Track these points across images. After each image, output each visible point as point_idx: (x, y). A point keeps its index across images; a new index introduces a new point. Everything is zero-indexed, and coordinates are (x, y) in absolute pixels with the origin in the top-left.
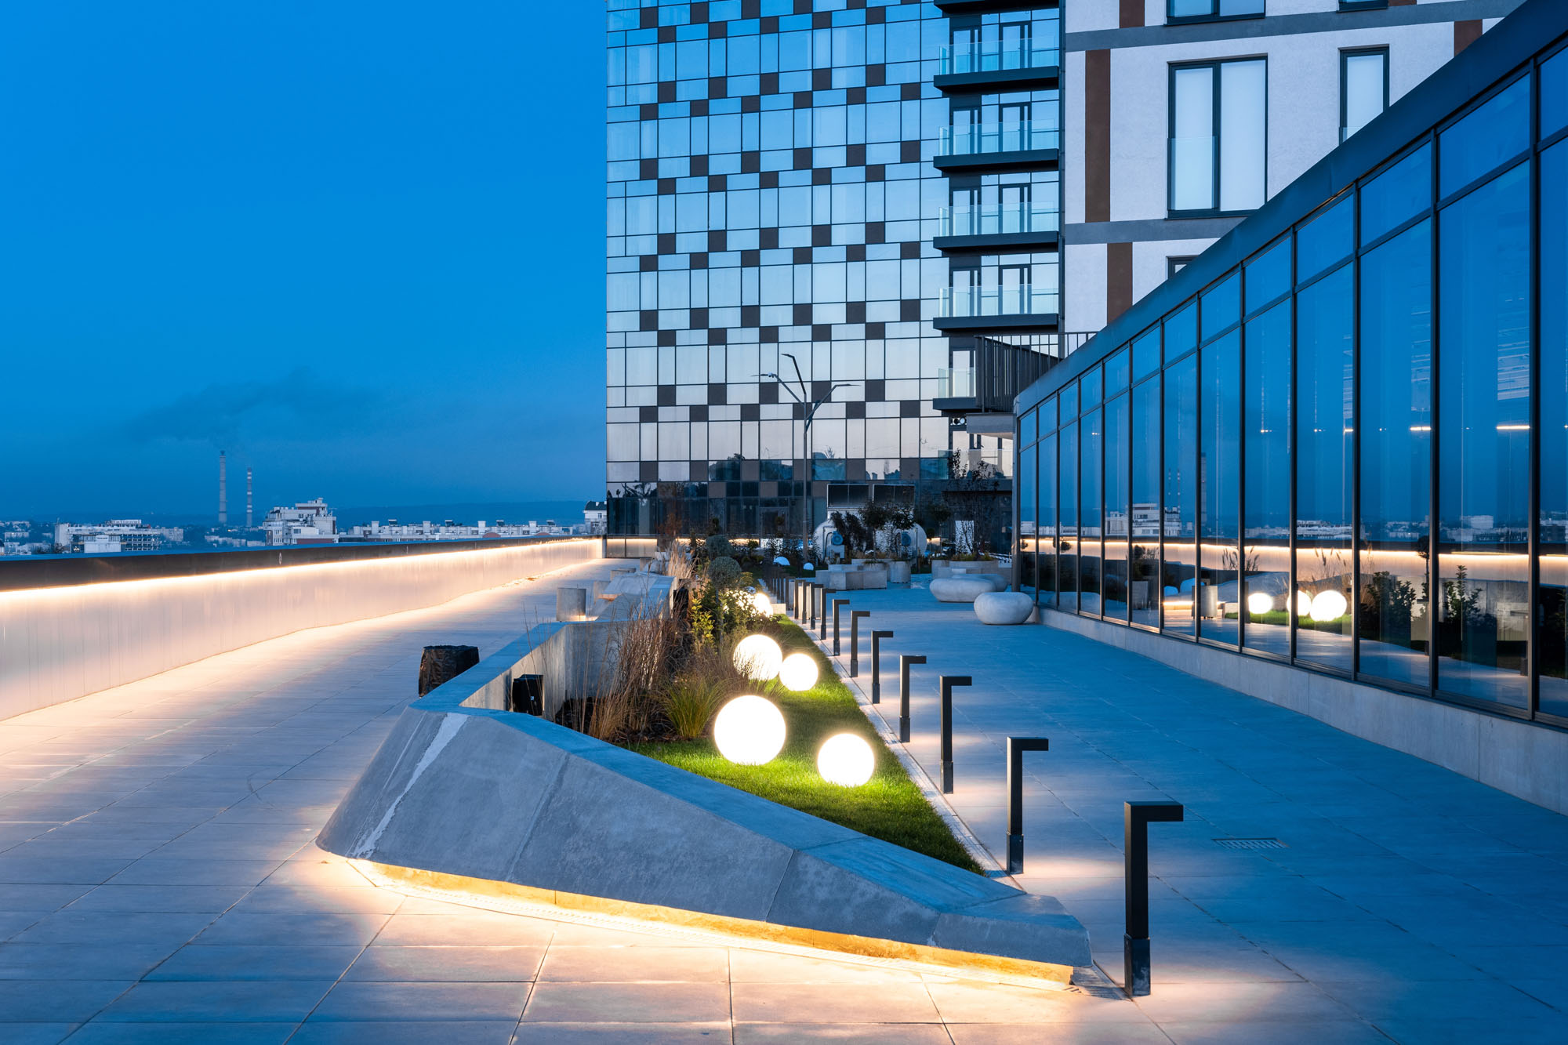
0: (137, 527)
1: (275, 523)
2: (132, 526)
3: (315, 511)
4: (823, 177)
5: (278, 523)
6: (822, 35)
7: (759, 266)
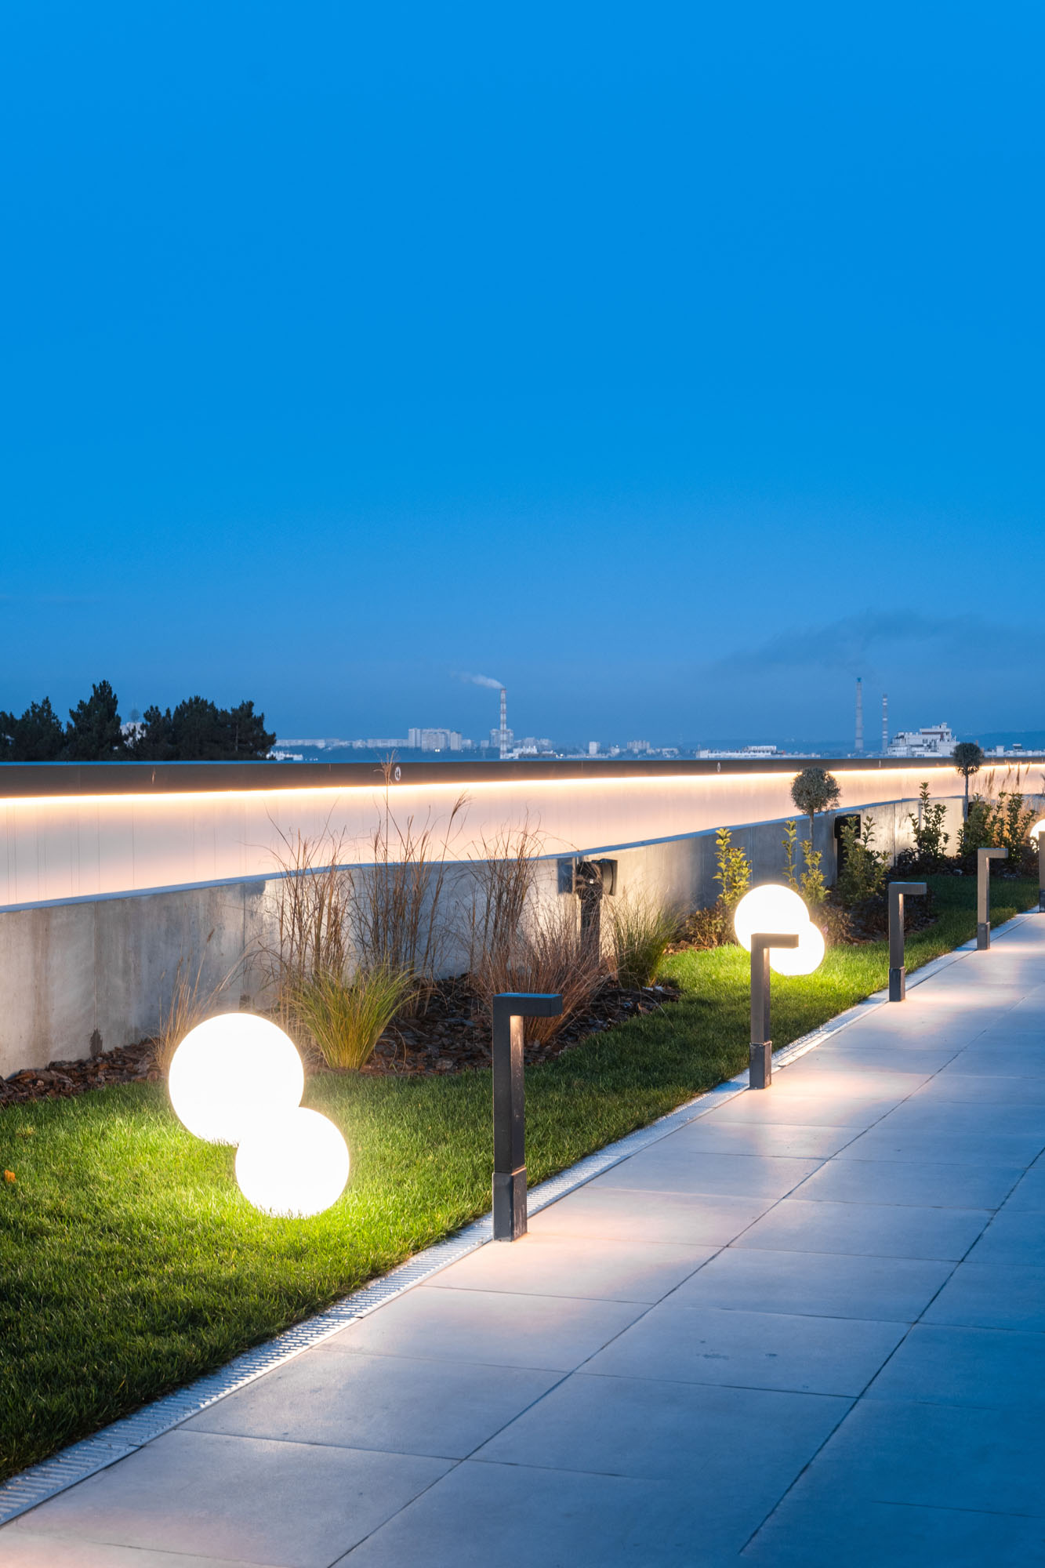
0: (772, 753)
1: (899, 749)
2: (768, 752)
3: (939, 736)
5: (902, 748)
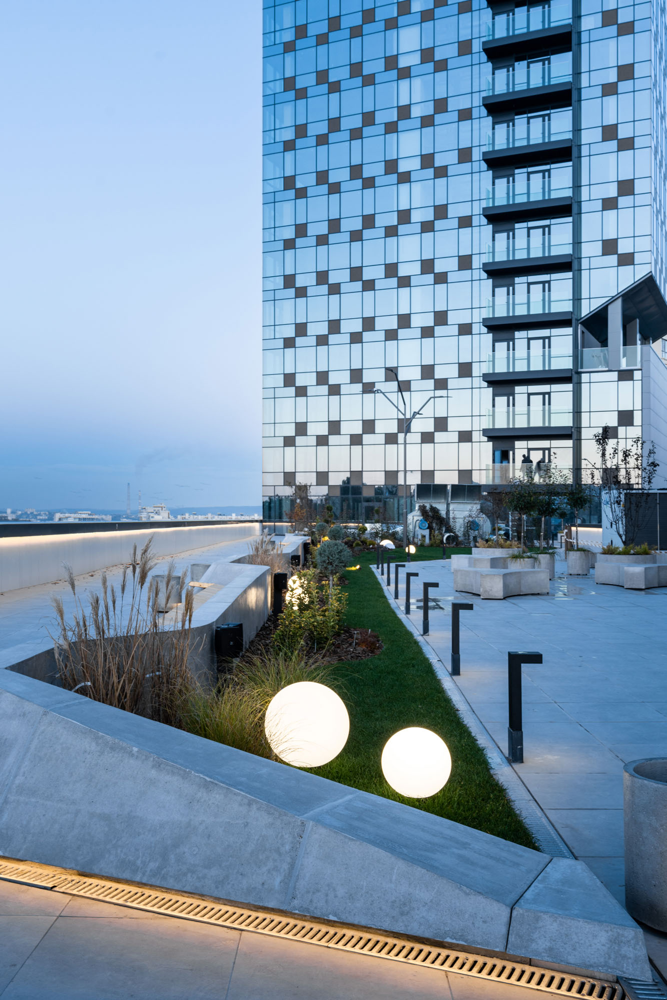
1: (143, 514)
3: (161, 508)
4: (405, 282)
6: (404, 188)
7: (362, 343)
